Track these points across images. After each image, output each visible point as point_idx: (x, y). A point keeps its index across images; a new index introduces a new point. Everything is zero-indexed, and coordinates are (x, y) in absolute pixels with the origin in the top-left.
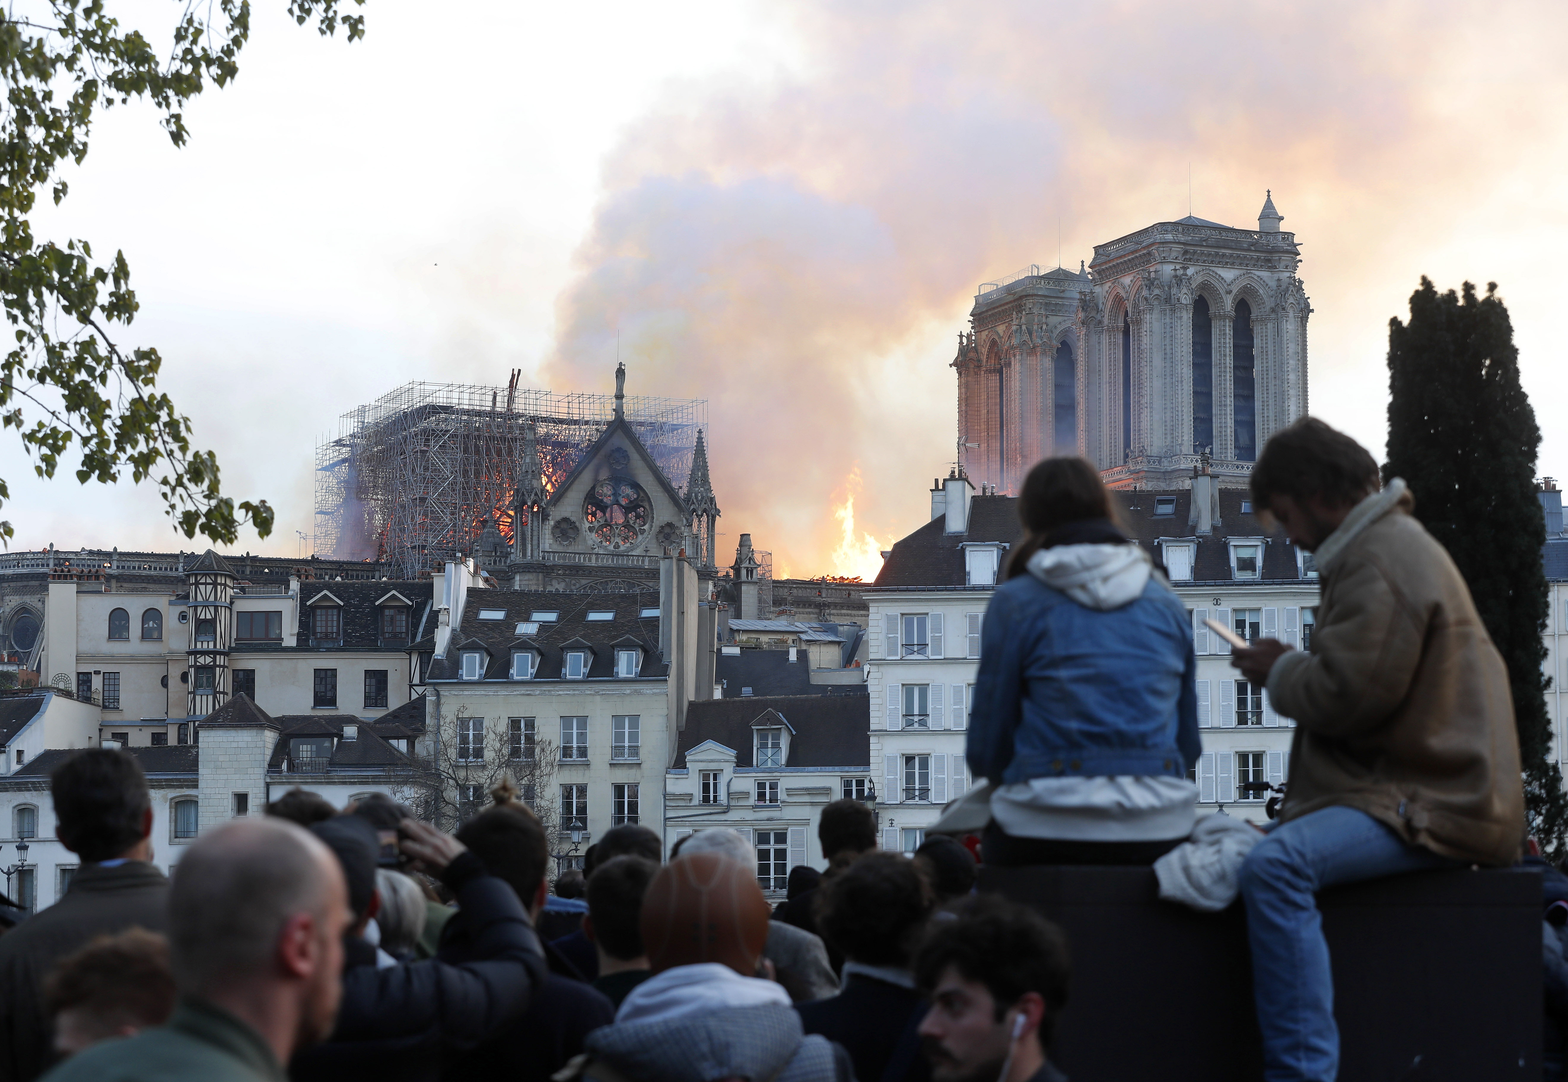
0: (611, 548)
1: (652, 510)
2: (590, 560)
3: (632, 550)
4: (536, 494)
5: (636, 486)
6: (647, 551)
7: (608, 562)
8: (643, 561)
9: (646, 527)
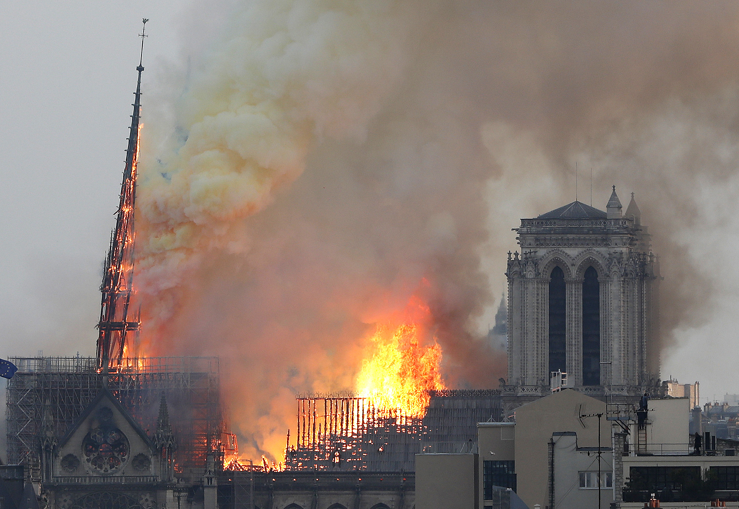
0: (102, 471)
1: (129, 446)
2: (85, 481)
3: (116, 473)
4: (47, 441)
5: (119, 431)
6: (123, 473)
7: (100, 481)
8: (121, 480)
9: (126, 457)
